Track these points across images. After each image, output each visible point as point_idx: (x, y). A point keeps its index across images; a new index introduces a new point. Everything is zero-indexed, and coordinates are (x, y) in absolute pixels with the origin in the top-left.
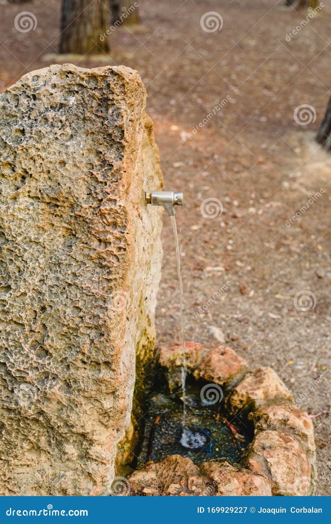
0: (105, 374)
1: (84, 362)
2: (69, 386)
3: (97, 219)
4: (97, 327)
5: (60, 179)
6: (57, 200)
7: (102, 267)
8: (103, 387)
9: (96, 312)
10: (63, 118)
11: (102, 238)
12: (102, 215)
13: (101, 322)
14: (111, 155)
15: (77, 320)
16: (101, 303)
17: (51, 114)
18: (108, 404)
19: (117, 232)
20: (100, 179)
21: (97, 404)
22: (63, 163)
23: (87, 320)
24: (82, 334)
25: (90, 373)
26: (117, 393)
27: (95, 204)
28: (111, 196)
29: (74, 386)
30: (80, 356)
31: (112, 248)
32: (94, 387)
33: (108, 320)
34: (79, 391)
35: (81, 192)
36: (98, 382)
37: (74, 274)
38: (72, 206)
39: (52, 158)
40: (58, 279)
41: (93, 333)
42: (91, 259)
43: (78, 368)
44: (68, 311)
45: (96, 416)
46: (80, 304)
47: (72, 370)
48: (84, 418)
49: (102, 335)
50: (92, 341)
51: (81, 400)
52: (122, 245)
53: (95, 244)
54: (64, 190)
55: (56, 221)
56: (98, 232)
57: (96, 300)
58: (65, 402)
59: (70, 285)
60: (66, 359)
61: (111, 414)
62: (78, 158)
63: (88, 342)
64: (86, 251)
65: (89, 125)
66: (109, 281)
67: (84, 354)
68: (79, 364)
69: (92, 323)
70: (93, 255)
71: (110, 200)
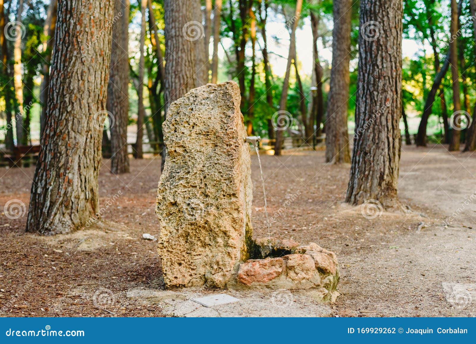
0: (233, 199)
1: (224, 196)
2: (218, 208)
3: (225, 137)
4: (229, 179)
5: (209, 124)
6: (208, 132)
7: (229, 155)
8: (233, 206)
9: (228, 173)
10: (209, 102)
11: (228, 143)
12: (228, 134)
13: (230, 176)
14: (229, 113)
15: (220, 177)
16: (230, 169)
17: (203, 101)
18: (235, 215)
19: (234, 140)
20: (226, 122)
21: (231, 216)
22: (210, 118)
23: (224, 176)
24: (223, 183)
25: (227, 201)
26: (239, 209)
27: (224, 131)
28: (231, 127)
29: (220, 207)
30: (222, 193)
31: (233, 147)
32: (229, 207)
33: (234, 176)
34: (222, 209)
35: (218, 127)
36: (231, 203)
37: (218, 160)
38: (215, 134)
39: (205, 117)
40: (210, 163)
41: (227, 182)
42: (224, 153)
43: (221, 199)
44: (216, 174)
45: (230, 222)
46: (221, 171)
47: (219, 200)
48: (225, 222)
49: (231, 182)
50: (227, 185)
51: (223, 213)
52: (237, 144)
53: (225, 147)
54: (211, 127)
55: (208, 142)
56: (226, 141)
57: (228, 168)
58: (217, 215)
59: (216, 164)
60: (216, 196)
61: (237, 221)
62: (216, 116)
63: (225, 185)
64: (222, 150)
65: (219, 104)
66: (232, 160)
67: (224, 191)
68: (222, 197)
69: (226, 177)
70: (225, 151)
71: (231, 128)
